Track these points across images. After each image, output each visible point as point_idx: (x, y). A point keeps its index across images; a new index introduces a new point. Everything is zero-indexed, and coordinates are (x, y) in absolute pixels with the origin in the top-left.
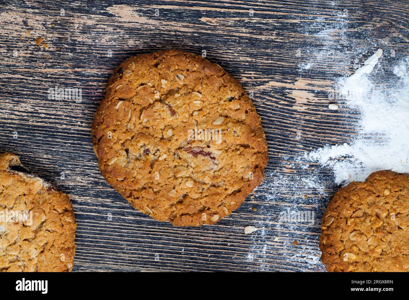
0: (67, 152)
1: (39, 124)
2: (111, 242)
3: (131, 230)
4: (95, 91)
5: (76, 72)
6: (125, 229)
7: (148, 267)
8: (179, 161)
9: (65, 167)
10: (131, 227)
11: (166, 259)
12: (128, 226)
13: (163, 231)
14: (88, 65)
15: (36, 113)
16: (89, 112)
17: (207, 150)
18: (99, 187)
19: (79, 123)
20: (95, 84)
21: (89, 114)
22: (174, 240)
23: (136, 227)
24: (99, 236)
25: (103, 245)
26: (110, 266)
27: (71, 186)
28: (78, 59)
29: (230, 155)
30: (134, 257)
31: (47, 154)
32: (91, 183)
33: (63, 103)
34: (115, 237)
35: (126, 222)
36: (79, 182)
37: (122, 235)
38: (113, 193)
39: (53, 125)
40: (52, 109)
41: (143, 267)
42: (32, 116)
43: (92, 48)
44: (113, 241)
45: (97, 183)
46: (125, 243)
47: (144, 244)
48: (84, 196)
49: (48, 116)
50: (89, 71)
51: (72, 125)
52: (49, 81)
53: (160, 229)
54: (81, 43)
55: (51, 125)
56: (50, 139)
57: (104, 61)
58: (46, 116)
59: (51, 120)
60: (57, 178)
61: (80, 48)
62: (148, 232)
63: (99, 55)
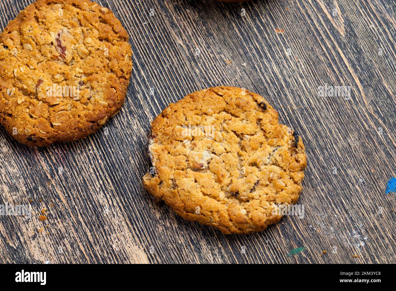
0: (119, 147)
1: (109, 181)
2: (170, 77)
3: (152, 68)
4: (59, 154)
5: (52, 177)
6: (154, 72)
7: (173, 40)
8: (75, 58)
9: (132, 142)
10: (149, 69)
11: (159, 31)
12: (150, 72)
13: (138, 45)
14: (42, 171)
15: (102, 188)
16: (78, 149)
17: (55, 43)
18: (133, 109)
19: (91, 152)
20: (53, 158)
21: (79, 149)
22: (141, 33)
23: (148, 66)
24: (171, 88)
25: (176, 81)
26: (189, 67)
27: (144, 130)
28: (41, 181)
29: (49, 25)
30: (172, 54)
31: (130, 162)
32: (133, 116)
33: (83, 173)
34: (164, 76)
35: (149, 75)
36: (138, 126)
37: (160, 72)
38: (131, 96)
39: (104, 170)
40: (92, 178)
41: (175, 44)
42: (106, 190)
43: (26, 176)
44: (169, 75)
45: (131, 112)
46: (164, 67)
47: (157, 53)
48: (147, 116)
49: (99, 177)
50: (46, 167)
51: (96, 156)
52: (71, 193)
53: (139, 48)
54: (26, 186)
55: (105, 171)
56: (117, 166)
57: (31, 161)
58: (100, 179)
59: (101, 174)
60: (144, 144)
61: (31, 185)
62: (147, 55)
63: (29, 167)
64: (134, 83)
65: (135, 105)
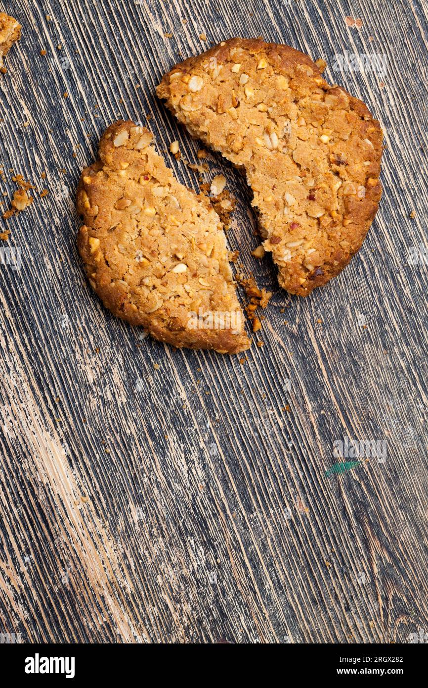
64: (61, 107)
65: (62, 152)
